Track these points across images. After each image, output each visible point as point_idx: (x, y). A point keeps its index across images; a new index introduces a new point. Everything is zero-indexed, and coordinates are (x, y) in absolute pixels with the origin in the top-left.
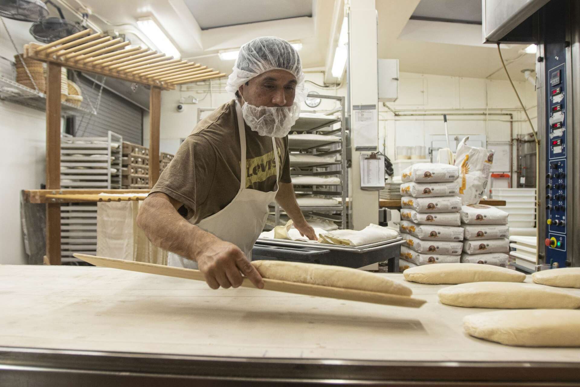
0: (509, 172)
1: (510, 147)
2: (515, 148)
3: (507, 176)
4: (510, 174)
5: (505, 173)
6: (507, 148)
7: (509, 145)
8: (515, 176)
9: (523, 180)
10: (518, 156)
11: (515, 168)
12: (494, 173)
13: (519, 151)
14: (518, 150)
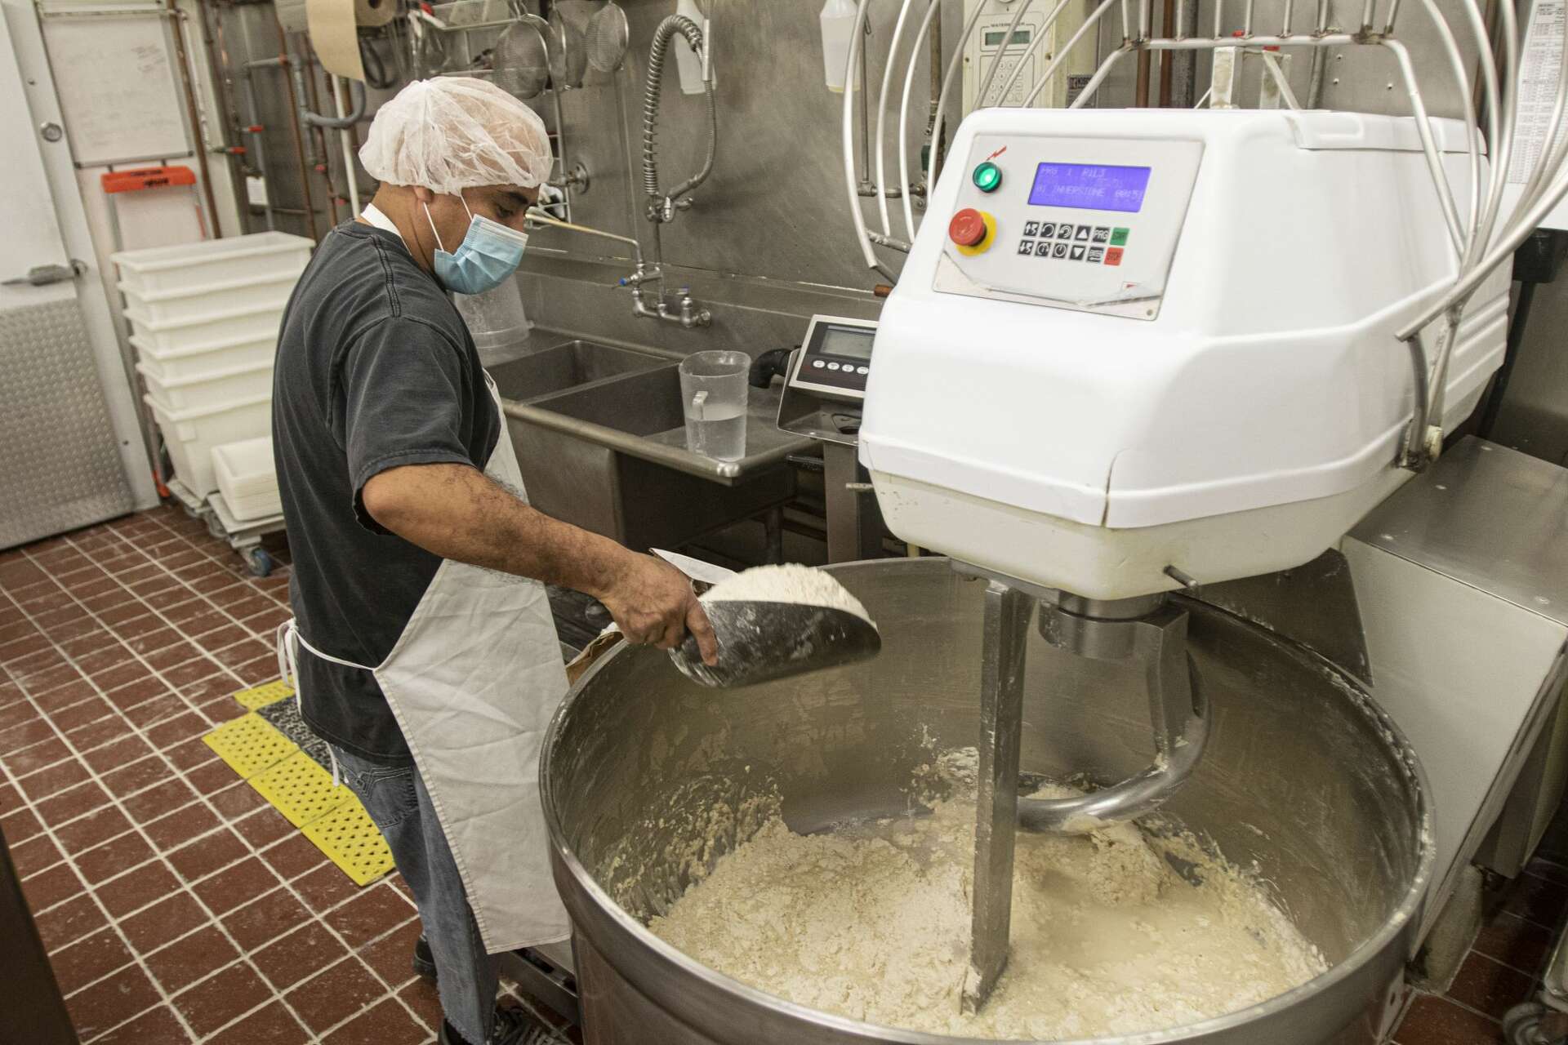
0: (190, 154)
1: (169, 27)
2: (193, 33)
3: (184, 179)
4: (193, 165)
5: (171, 164)
6: (156, 34)
7: (162, 17)
8: (221, 172)
9: (258, 191)
10: (217, 75)
11: (214, 135)
12: (118, 169)
13: (215, 46)
14: (209, 42)
